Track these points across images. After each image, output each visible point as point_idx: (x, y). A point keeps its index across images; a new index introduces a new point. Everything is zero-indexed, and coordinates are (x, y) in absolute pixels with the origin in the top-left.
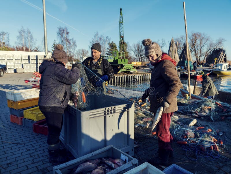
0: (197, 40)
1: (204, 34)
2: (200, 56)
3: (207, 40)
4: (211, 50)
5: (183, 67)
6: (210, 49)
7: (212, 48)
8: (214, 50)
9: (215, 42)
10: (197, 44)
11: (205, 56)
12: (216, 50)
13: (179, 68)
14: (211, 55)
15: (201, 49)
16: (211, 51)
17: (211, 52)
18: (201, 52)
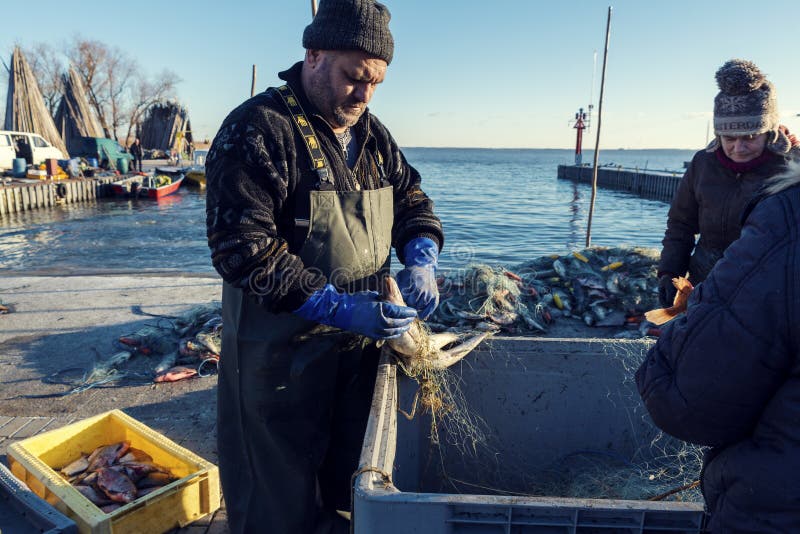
0: (97, 68)
1: (117, 51)
2: (115, 125)
3: (130, 70)
4: (144, 106)
5: (95, 162)
6: (142, 103)
7: (149, 100)
8: (156, 106)
9: (152, 80)
10: (98, 80)
11: (129, 124)
12: (159, 106)
13: (84, 165)
14: (148, 122)
15: (116, 100)
16: (146, 109)
17: (148, 114)
18: (115, 109)
